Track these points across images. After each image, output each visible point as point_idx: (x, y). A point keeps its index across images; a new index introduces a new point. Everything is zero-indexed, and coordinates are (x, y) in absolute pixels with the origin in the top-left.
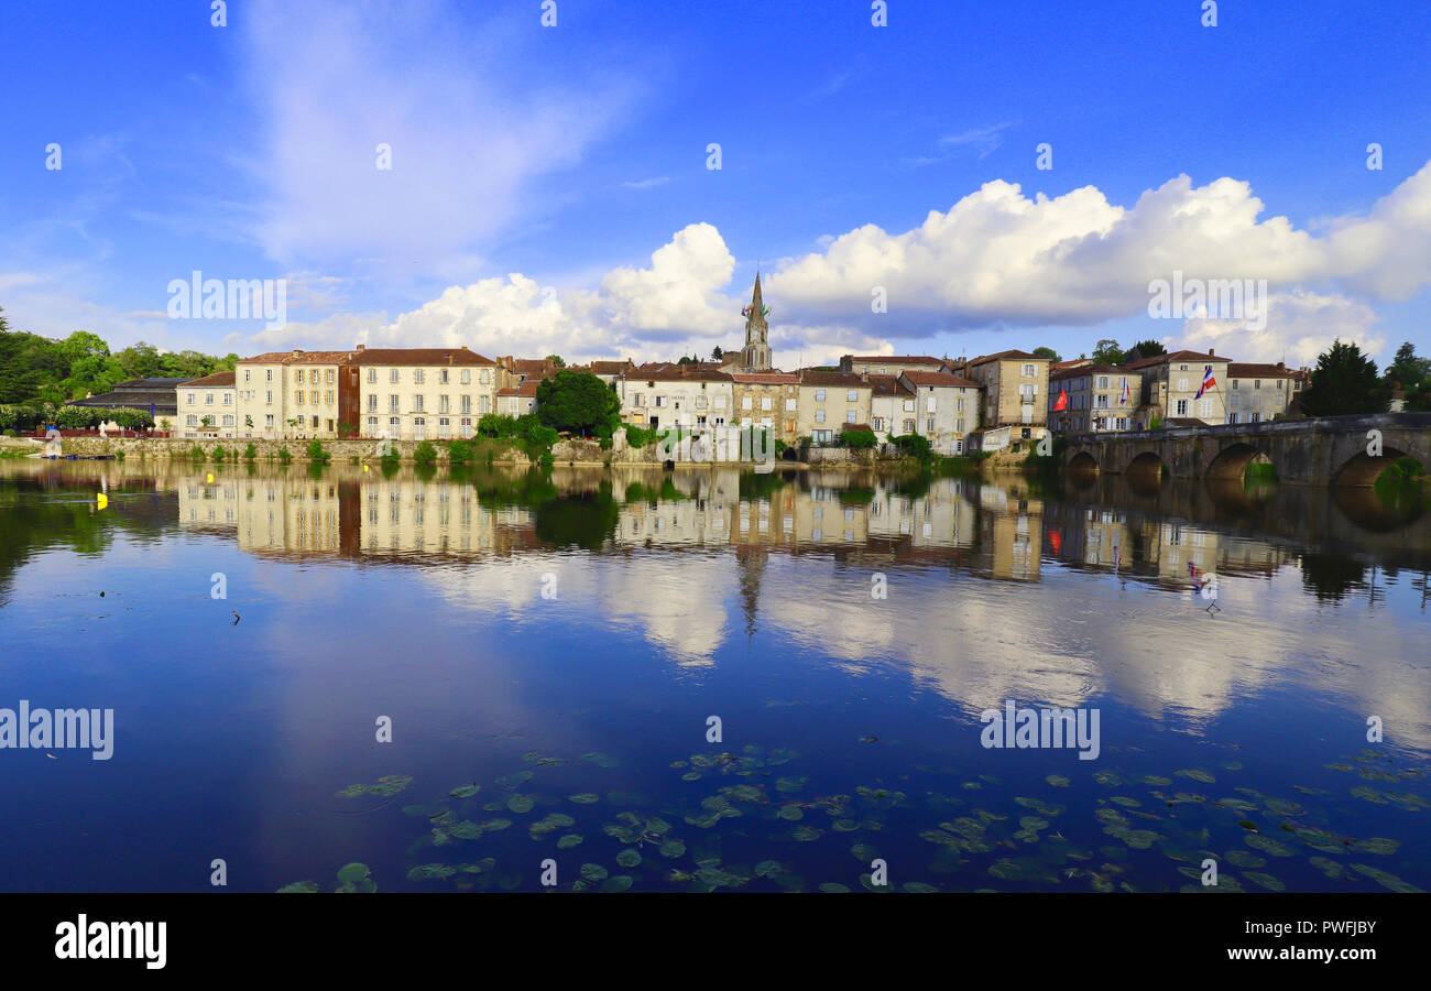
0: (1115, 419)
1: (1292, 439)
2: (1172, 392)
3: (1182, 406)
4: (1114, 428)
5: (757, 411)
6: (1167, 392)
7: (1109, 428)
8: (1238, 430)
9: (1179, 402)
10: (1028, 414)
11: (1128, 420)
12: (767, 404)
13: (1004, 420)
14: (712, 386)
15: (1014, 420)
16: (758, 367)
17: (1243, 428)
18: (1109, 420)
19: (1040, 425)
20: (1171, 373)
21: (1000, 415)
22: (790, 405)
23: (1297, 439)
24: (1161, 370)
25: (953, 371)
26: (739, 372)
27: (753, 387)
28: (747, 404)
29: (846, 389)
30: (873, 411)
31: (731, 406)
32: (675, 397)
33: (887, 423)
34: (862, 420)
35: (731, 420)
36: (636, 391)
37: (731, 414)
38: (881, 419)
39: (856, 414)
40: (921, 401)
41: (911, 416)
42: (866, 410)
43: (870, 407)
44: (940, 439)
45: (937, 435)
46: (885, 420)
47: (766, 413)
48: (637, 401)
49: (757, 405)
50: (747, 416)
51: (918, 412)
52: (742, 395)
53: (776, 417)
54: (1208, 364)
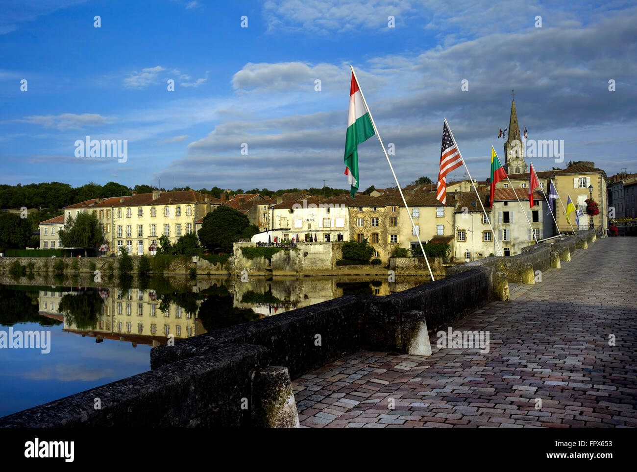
5: (367, 228)
10: (584, 223)
14: (334, 210)
27: (364, 209)
29: (435, 208)
30: (457, 225)
31: (348, 224)
32: (308, 220)
33: (469, 235)
34: (448, 233)
35: (349, 236)
36: (282, 217)
37: (348, 231)
38: (464, 231)
39: (444, 227)
40: (496, 214)
41: (489, 227)
42: (452, 223)
43: (454, 222)
44: (516, 247)
45: (512, 244)
46: (467, 232)
47: (375, 230)
48: (282, 223)
49: (367, 223)
50: (360, 232)
51: (494, 224)
52: (356, 216)
53: (382, 232)
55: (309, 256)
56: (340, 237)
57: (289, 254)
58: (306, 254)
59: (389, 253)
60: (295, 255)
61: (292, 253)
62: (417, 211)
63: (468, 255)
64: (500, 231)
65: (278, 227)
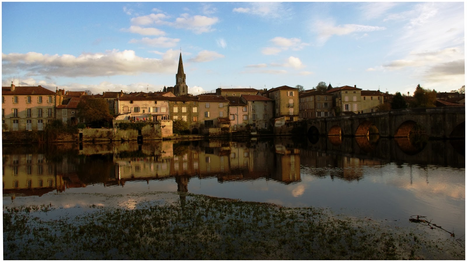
0: (324, 113)
1: (382, 118)
2: (343, 102)
3: (347, 106)
4: (324, 116)
5: (180, 113)
6: (341, 102)
7: (322, 116)
8: (365, 116)
9: (346, 105)
10: (291, 111)
11: (329, 113)
12: (184, 110)
13: (283, 114)
14: (159, 103)
15: (286, 114)
16: (182, 94)
17: (366, 115)
18: (322, 113)
19: (296, 116)
20: (342, 94)
21: (281, 112)
22: (195, 110)
23: (384, 118)
24: (338, 93)
25: (262, 94)
26: (173, 96)
27: (178, 103)
28: (176, 110)
29: (218, 103)
30: (230, 112)
31: (168, 111)
32: (143, 108)
33: (236, 117)
34: (225, 116)
35: (169, 117)
36: (124, 105)
37: (169, 115)
38: (233, 115)
39: (223, 113)
40: (249, 107)
41: (246, 113)
42: (227, 111)
43: (228, 110)
44: (258, 123)
45: (257, 121)
46: (235, 115)
47: (184, 114)
48: (125, 109)
49: (180, 110)
50: (176, 115)
51: (248, 112)
52: (173, 106)
53: (188, 115)
54: (354, 91)
57: (152, 127)
61: (155, 126)
62: (208, 104)
63: (235, 127)
64: (251, 115)
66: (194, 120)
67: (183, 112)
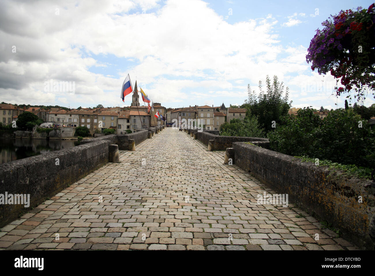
2: (199, 117)
10: (159, 123)
13: (152, 125)
14: (73, 116)
20: (199, 112)
22: (95, 121)
27: (85, 116)
28: (83, 121)
29: (111, 117)
31: (78, 121)
32: (62, 119)
33: (122, 126)
34: (115, 125)
35: (78, 125)
36: (52, 117)
37: (79, 123)
38: (120, 125)
39: (114, 123)
40: (132, 120)
41: (129, 124)
43: (117, 122)
47: (88, 123)
48: (52, 119)
49: (86, 121)
50: (83, 124)
51: (131, 123)
52: (82, 118)
53: (91, 124)
54: (209, 109)
55: (64, 132)
56: (75, 126)
57: (56, 131)
58: (63, 131)
59: (93, 132)
60: (59, 132)
61: (58, 131)
62: (104, 117)
63: (122, 133)
64: (133, 125)
65: (50, 121)
66: (94, 128)
67: (88, 122)
